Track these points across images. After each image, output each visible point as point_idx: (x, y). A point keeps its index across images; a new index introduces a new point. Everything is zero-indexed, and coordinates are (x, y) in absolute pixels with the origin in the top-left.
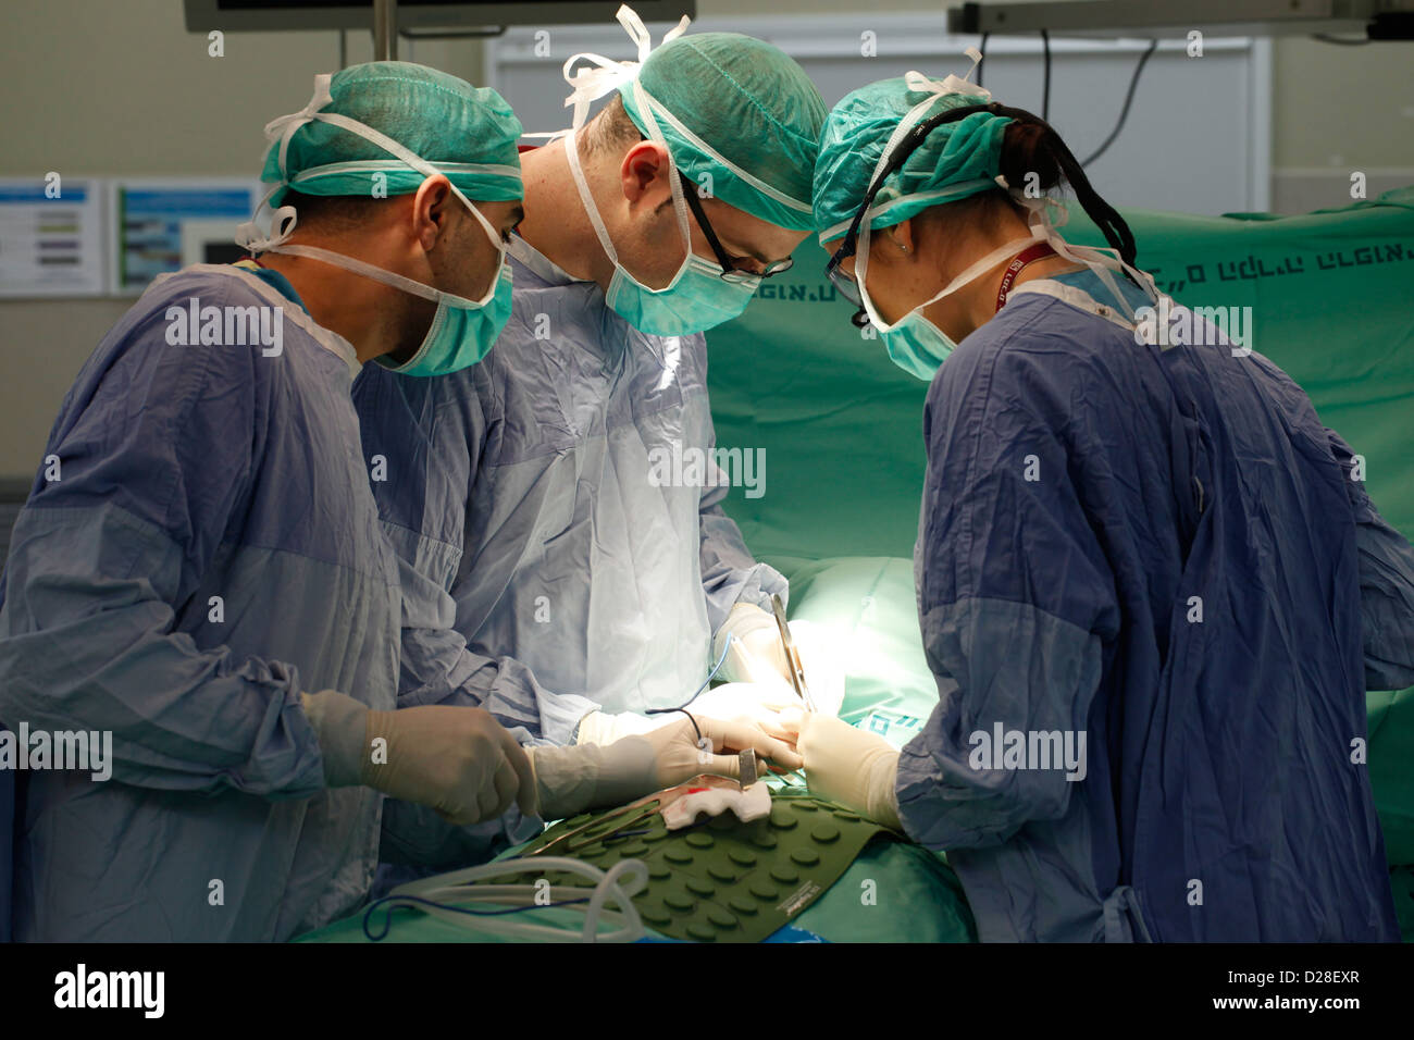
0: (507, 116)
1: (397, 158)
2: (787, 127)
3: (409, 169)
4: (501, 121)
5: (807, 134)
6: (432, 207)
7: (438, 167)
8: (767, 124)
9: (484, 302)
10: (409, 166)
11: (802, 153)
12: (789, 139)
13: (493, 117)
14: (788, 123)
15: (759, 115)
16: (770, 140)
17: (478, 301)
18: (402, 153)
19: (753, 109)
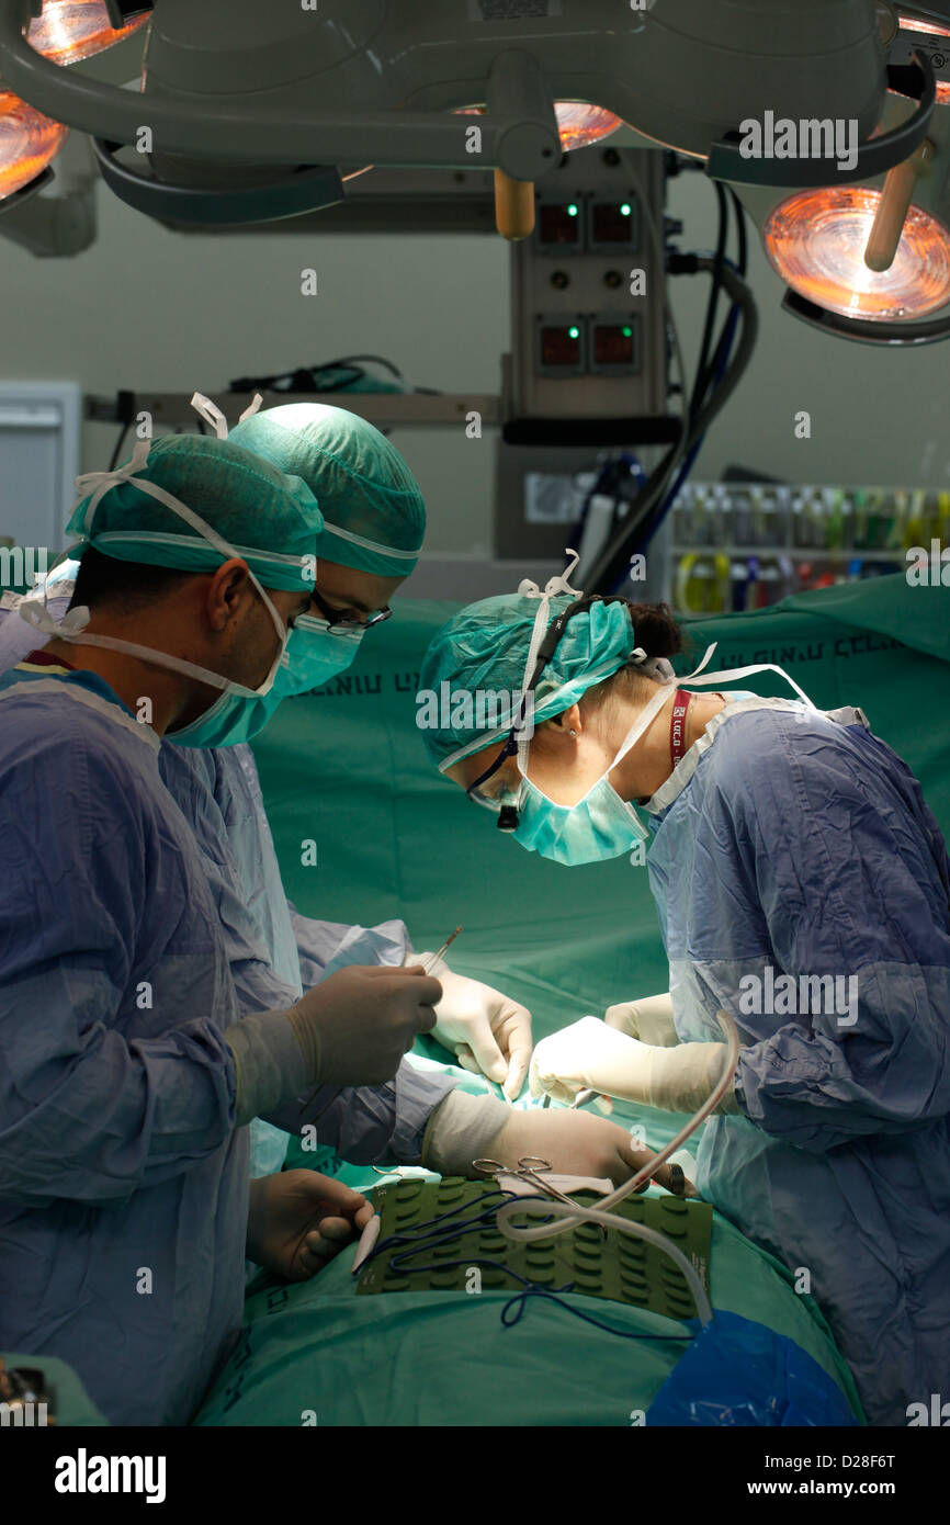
0: (312, 508)
1: (202, 537)
2: (370, 480)
3: (211, 548)
4: (306, 513)
5: (389, 484)
6: (228, 588)
7: (239, 550)
8: (350, 479)
9: (264, 690)
10: (211, 545)
11: (387, 502)
12: (373, 490)
13: (299, 508)
14: (371, 474)
15: (342, 472)
16: (355, 495)
17: (255, 689)
18: (209, 533)
19: (335, 469)
